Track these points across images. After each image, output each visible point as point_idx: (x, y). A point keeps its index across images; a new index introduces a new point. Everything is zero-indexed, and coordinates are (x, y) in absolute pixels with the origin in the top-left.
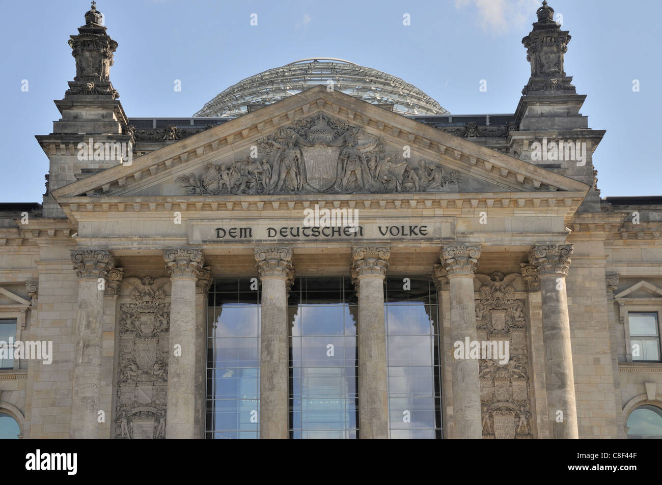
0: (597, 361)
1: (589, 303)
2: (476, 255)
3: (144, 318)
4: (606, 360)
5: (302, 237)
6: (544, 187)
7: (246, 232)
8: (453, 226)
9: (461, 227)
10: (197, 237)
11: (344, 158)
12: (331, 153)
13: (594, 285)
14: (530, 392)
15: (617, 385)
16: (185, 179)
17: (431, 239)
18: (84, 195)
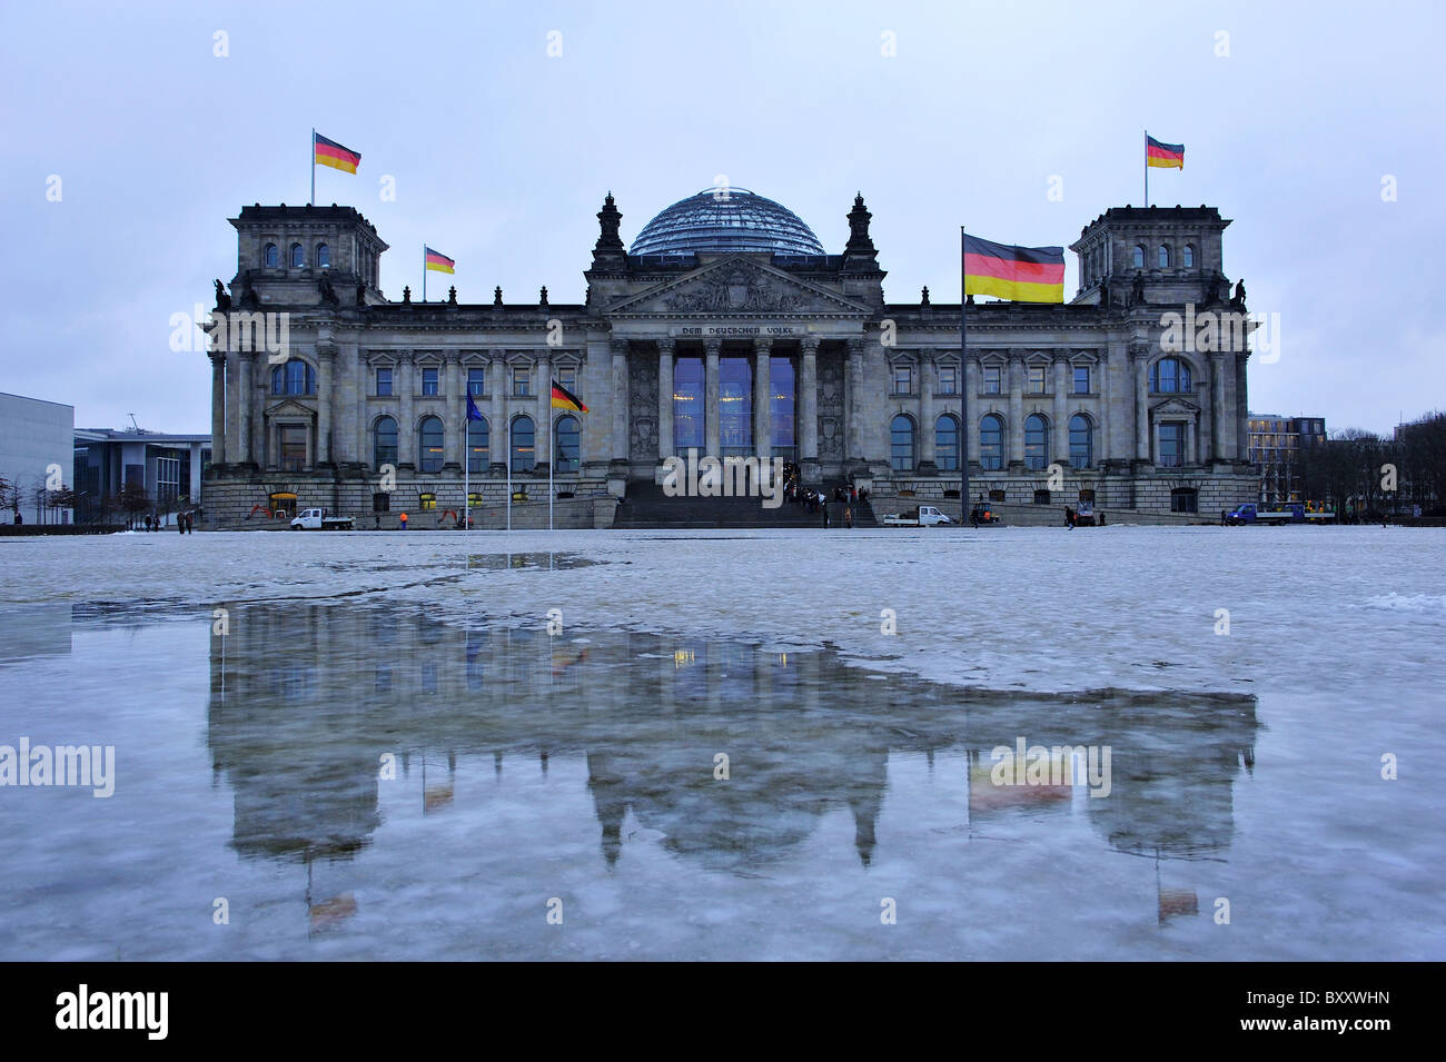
0: (877, 395)
1: (875, 364)
2: (817, 344)
3: (643, 372)
4: (882, 394)
5: (728, 334)
6: (854, 309)
7: (698, 330)
8: (806, 329)
9: (811, 329)
10: (673, 334)
11: (750, 292)
12: (744, 289)
13: (878, 356)
14: (843, 412)
15: (886, 406)
16: (667, 301)
17: (793, 336)
18: (615, 311)
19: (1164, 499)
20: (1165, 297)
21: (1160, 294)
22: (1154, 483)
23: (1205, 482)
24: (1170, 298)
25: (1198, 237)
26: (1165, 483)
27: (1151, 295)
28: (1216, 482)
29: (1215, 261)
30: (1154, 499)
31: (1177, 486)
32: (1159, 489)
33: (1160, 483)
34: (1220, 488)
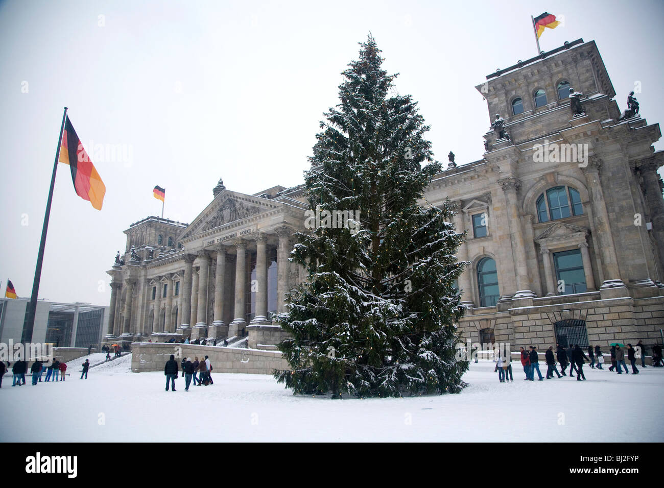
2: (261, 236)
5: (224, 241)
8: (257, 227)
10: (204, 246)
12: (229, 210)
16: (203, 228)
17: (251, 234)
18: (182, 239)
19: (546, 334)
20: (536, 132)
21: (531, 129)
22: (531, 316)
23: (591, 311)
24: (541, 130)
25: (566, 70)
26: (544, 316)
27: (521, 134)
28: (607, 310)
29: (587, 84)
30: (534, 335)
31: (559, 319)
32: (538, 322)
33: (538, 316)
34: (611, 316)
